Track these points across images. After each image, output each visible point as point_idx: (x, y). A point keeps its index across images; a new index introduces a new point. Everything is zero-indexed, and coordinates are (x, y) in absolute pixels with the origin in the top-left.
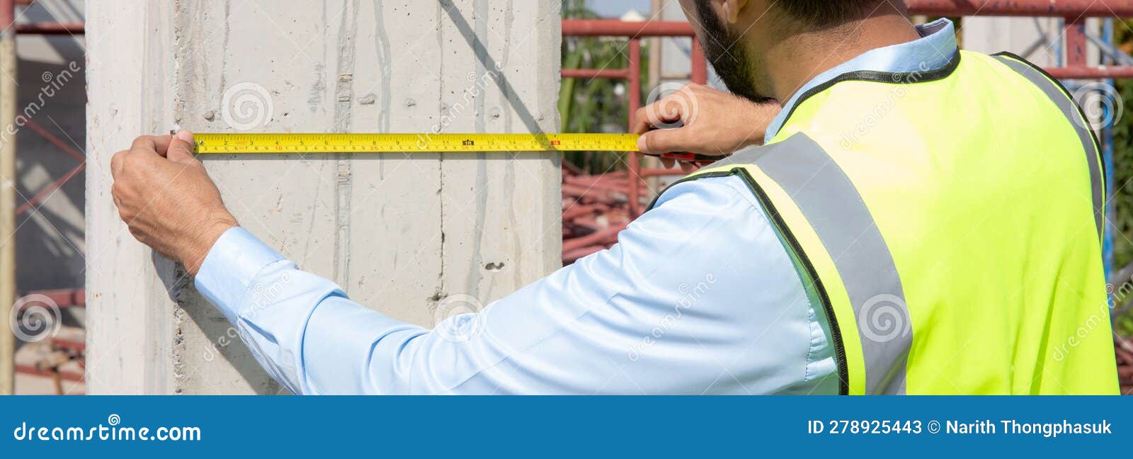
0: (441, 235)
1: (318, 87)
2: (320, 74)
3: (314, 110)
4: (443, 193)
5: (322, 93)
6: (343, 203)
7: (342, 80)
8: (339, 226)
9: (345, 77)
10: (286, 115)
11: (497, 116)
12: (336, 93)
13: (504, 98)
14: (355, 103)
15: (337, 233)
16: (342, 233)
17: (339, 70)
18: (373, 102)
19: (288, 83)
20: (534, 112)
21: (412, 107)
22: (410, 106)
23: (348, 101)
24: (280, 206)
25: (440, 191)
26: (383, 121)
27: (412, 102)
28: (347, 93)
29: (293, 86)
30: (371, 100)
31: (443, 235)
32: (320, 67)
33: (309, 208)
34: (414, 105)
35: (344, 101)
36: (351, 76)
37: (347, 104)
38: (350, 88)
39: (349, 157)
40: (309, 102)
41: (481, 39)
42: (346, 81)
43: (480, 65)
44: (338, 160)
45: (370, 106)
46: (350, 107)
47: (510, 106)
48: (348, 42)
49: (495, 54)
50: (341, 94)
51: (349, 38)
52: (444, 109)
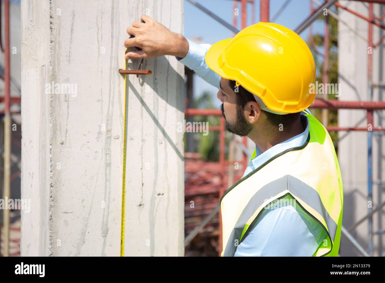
0: (142, 184)
1: (100, 133)
2: (100, 129)
3: (98, 141)
4: (143, 170)
5: (101, 135)
6: (108, 173)
7: (108, 131)
8: (107, 180)
9: (109, 130)
10: (88, 142)
11: (162, 143)
12: (106, 135)
13: (164, 137)
14: (112, 139)
15: (106, 183)
16: (108, 183)
17: (107, 127)
18: (118, 138)
19: (89, 132)
20: (175, 142)
21: (132, 140)
22: (131, 139)
23: (110, 138)
24: (86, 174)
25: (142, 169)
26: (122, 145)
28: (110, 135)
29: (91, 133)
30: (118, 137)
31: (143, 184)
32: (100, 126)
33: (96, 174)
34: (133, 139)
35: (108, 138)
36: (111, 129)
37: (110, 139)
38: (111, 133)
39: (110, 157)
40: (96, 138)
41: (156, 117)
42: (109, 131)
43: (156, 126)
44: (106, 158)
45: (118, 140)
46: (110, 140)
47: (166, 140)
48: (110, 118)
49: (161, 122)
50: (107, 135)
51: (110, 117)
52: (143, 141)
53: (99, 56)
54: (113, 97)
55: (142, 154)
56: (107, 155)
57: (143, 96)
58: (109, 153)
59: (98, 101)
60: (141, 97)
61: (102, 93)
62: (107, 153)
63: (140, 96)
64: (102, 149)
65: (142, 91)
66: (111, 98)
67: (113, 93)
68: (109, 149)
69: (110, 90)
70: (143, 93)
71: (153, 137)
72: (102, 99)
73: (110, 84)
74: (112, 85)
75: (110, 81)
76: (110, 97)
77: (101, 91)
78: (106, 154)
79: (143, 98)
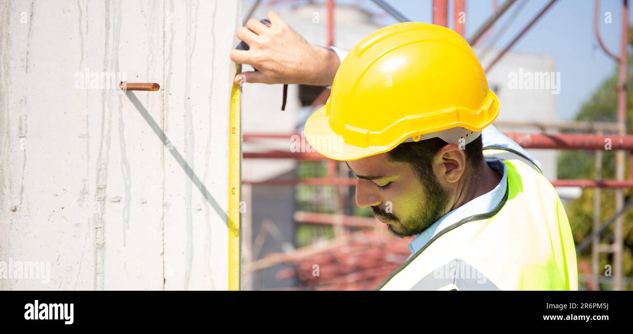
0: (163, 280)
1: (84, 192)
2: (85, 185)
3: (81, 206)
4: (164, 255)
5: (86, 196)
6: (99, 260)
7: (99, 188)
8: (97, 274)
9: (101, 187)
10: (63, 208)
11: (200, 210)
12: (95, 196)
13: (205, 200)
14: (107, 202)
15: (95, 278)
16: (99, 278)
17: (97, 182)
18: (119, 201)
19: (64, 190)
20: (224, 207)
21: (144, 204)
22: (143, 203)
23: (103, 200)
24: (59, 262)
25: (163, 253)
26: (126, 212)
27: (144, 201)
28: (103, 196)
29: (67, 191)
30: (118, 200)
31: (165, 280)
32: (84, 181)
33: (78, 263)
34: (146, 203)
35: (101, 200)
36: (105, 185)
37: (103, 202)
38: (105, 193)
39: (103, 233)
40: (78, 201)
41: (190, 164)
42: (102, 189)
43: (190, 180)
44: (96, 235)
45: (117, 203)
46: (104, 204)
47: (208, 203)
48: (103, 166)
49: (199, 173)
50: (98, 196)
51: (104, 164)
52: (165, 205)
53: (83, 59)
54: (109, 131)
55: (163, 228)
56: (98, 229)
57: (165, 129)
58: (102, 226)
59: (81, 137)
60: (162, 130)
61: (88, 123)
62: (98, 227)
63: (159, 128)
64: (89, 219)
65: (163, 119)
66: (106, 133)
67: (110, 123)
68: (101, 219)
69: (103, 117)
70: (165, 123)
71: (184, 198)
72: (88, 133)
73: (103, 107)
74: (107, 109)
75: (103, 102)
76: (103, 130)
77: (87, 121)
78: (96, 228)
79: (165, 132)
